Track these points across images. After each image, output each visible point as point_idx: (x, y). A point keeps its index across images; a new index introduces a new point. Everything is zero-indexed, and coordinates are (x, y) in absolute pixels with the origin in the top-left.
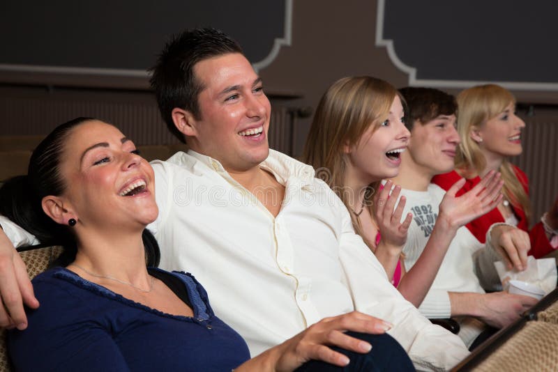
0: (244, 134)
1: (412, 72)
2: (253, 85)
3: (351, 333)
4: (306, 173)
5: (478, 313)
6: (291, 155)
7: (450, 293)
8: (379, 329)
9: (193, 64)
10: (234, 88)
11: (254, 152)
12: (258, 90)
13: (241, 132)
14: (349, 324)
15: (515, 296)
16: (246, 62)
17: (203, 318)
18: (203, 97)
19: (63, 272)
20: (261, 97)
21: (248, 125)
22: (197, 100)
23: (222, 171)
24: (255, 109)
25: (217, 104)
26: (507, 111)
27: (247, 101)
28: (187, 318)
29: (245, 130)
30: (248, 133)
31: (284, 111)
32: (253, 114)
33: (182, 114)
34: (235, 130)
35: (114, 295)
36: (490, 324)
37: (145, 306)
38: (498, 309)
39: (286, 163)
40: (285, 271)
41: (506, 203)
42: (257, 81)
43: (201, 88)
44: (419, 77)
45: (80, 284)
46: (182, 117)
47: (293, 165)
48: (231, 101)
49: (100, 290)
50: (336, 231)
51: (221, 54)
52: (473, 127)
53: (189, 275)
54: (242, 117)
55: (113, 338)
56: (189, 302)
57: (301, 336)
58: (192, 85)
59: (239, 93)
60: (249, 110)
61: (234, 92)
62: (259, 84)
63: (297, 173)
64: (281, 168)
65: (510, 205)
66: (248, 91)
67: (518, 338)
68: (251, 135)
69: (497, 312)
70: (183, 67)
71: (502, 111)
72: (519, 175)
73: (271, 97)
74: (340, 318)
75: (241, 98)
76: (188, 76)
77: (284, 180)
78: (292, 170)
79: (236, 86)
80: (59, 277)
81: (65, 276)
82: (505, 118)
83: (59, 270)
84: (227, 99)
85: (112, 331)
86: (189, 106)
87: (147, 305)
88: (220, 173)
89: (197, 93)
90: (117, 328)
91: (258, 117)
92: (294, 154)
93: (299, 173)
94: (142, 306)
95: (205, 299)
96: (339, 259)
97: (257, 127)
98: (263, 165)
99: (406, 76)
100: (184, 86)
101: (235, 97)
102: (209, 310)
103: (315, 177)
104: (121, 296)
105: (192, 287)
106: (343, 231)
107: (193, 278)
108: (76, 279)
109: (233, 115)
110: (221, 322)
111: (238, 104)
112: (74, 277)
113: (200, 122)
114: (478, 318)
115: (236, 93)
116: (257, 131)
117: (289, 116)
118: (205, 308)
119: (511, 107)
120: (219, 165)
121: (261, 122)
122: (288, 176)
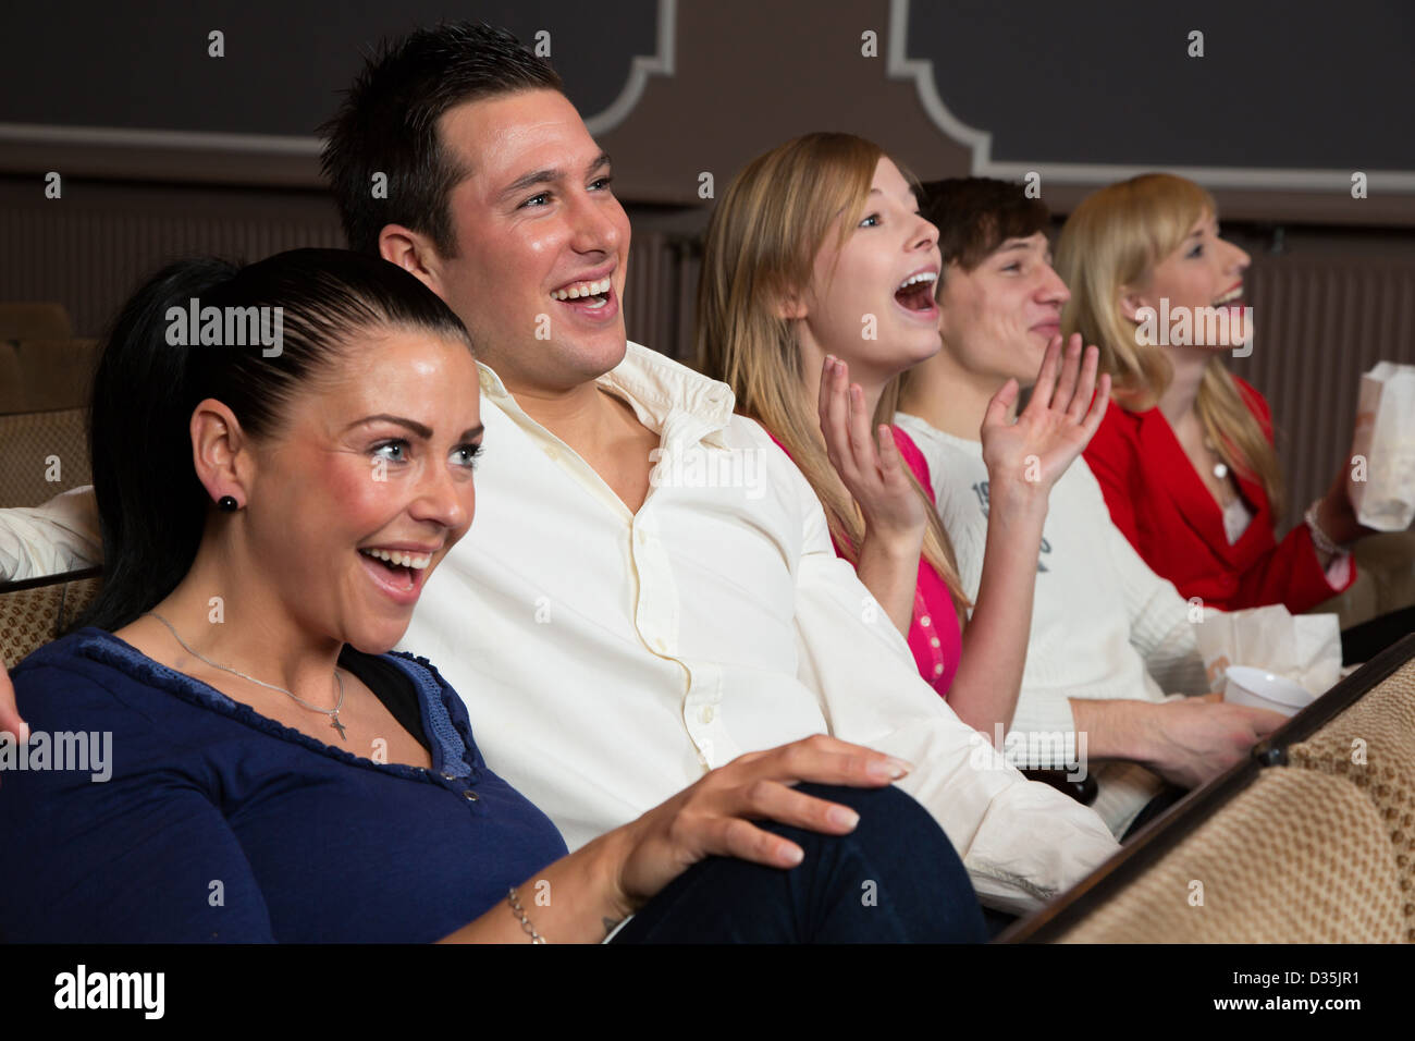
0: (563, 295)
1: (980, 143)
2: (589, 173)
3: (807, 787)
4: (715, 401)
5: (1143, 751)
6: (673, 353)
7: (1075, 702)
8: (876, 774)
9: (438, 114)
10: (543, 177)
11: (586, 347)
12: (600, 184)
13: (556, 290)
14: (804, 765)
15: (1239, 711)
16: (571, 112)
17: (455, 771)
18: (463, 197)
19: (102, 643)
20: (608, 203)
21: (576, 272)
22: (447, 204)
23: (502, 396)
24: (593, 230)
25: (497, 218)
26: (1199, 234)
27: (573, 209)
28: (416, 770)
29: (566, 286)
30: (574, 293)
31: (657, 241)
32: (588, 243)
33: (407, 240)
34: (542, 285)
35: (233, 705)
36: (1174, 779)
37: (308, 738)
38: (1196, 745)
39: (662, 377)
40: (658, 650)
41: (1221, 471)
42: (598, 163)
43: (458, 175)
44: (997, 155)
45: (144, 673)
46: (407, 247)
47: (680, 381)
48: (534, 210)
49: (196, 691)
50: (788, 548)
51: (510, 90)
52: (1123, 288)
53: (423, 662)
54: (560, 251)
55: (227, 815)
56: (422, 729)
57: (684, 798)
58: (435, 166)
59: (553, 189)
60: (578, 233)
61: (540, 188)
62: (604, 171)
63: (689, 402)
64: (649, 389)
65: (1231, 474)
66: (577, 187)
67: (1241, 810)
68: (581, 299)
69: (1192, 752)
70: (412, 119)
71: (1186, 237)
72: (1250, 398)
73: (631, 207)
74: (782, 752)
75: (558, 202)
76: (424, 144)
77: (656, 420)
78: (677, 395)
79: (547, 173)
80: (92, 654)
81: (107, 653)
82: (1197, 252)
83: (93, 636)
84: (523, 205)
85: (222, 798)
86: (425, 220)
87: (314, 737)
88: (498, 399)
89: (449, 187)
90: (234, 790)
91: (601, 253)
92: (683, 351)
93: (693, 403)
94: (303, 736)
95: (462, 726)
96: (795, 619)
97: (597, 278)
98: (605, 380)
99: (966, 153)
100: (412, 170)
101: (543, 199)
102: (472, 753)
103: (734, 412)
104: (251, 709)
105: (431, 693)
106: (805, 551)
107: (433, 670)
108: (136, 662)
109: (537, 246)
110: (502, 784)
111: (549, 217)
112: (128, 654)
113: (452, 261)
114: (1146, 765)
115: (546, 189)
116: (596, 288)
117: (668, 255)
118: (462, 749)
119: (1207, 223)
120: (494, 380)
121: (607, 264)
122: (667, 409)
